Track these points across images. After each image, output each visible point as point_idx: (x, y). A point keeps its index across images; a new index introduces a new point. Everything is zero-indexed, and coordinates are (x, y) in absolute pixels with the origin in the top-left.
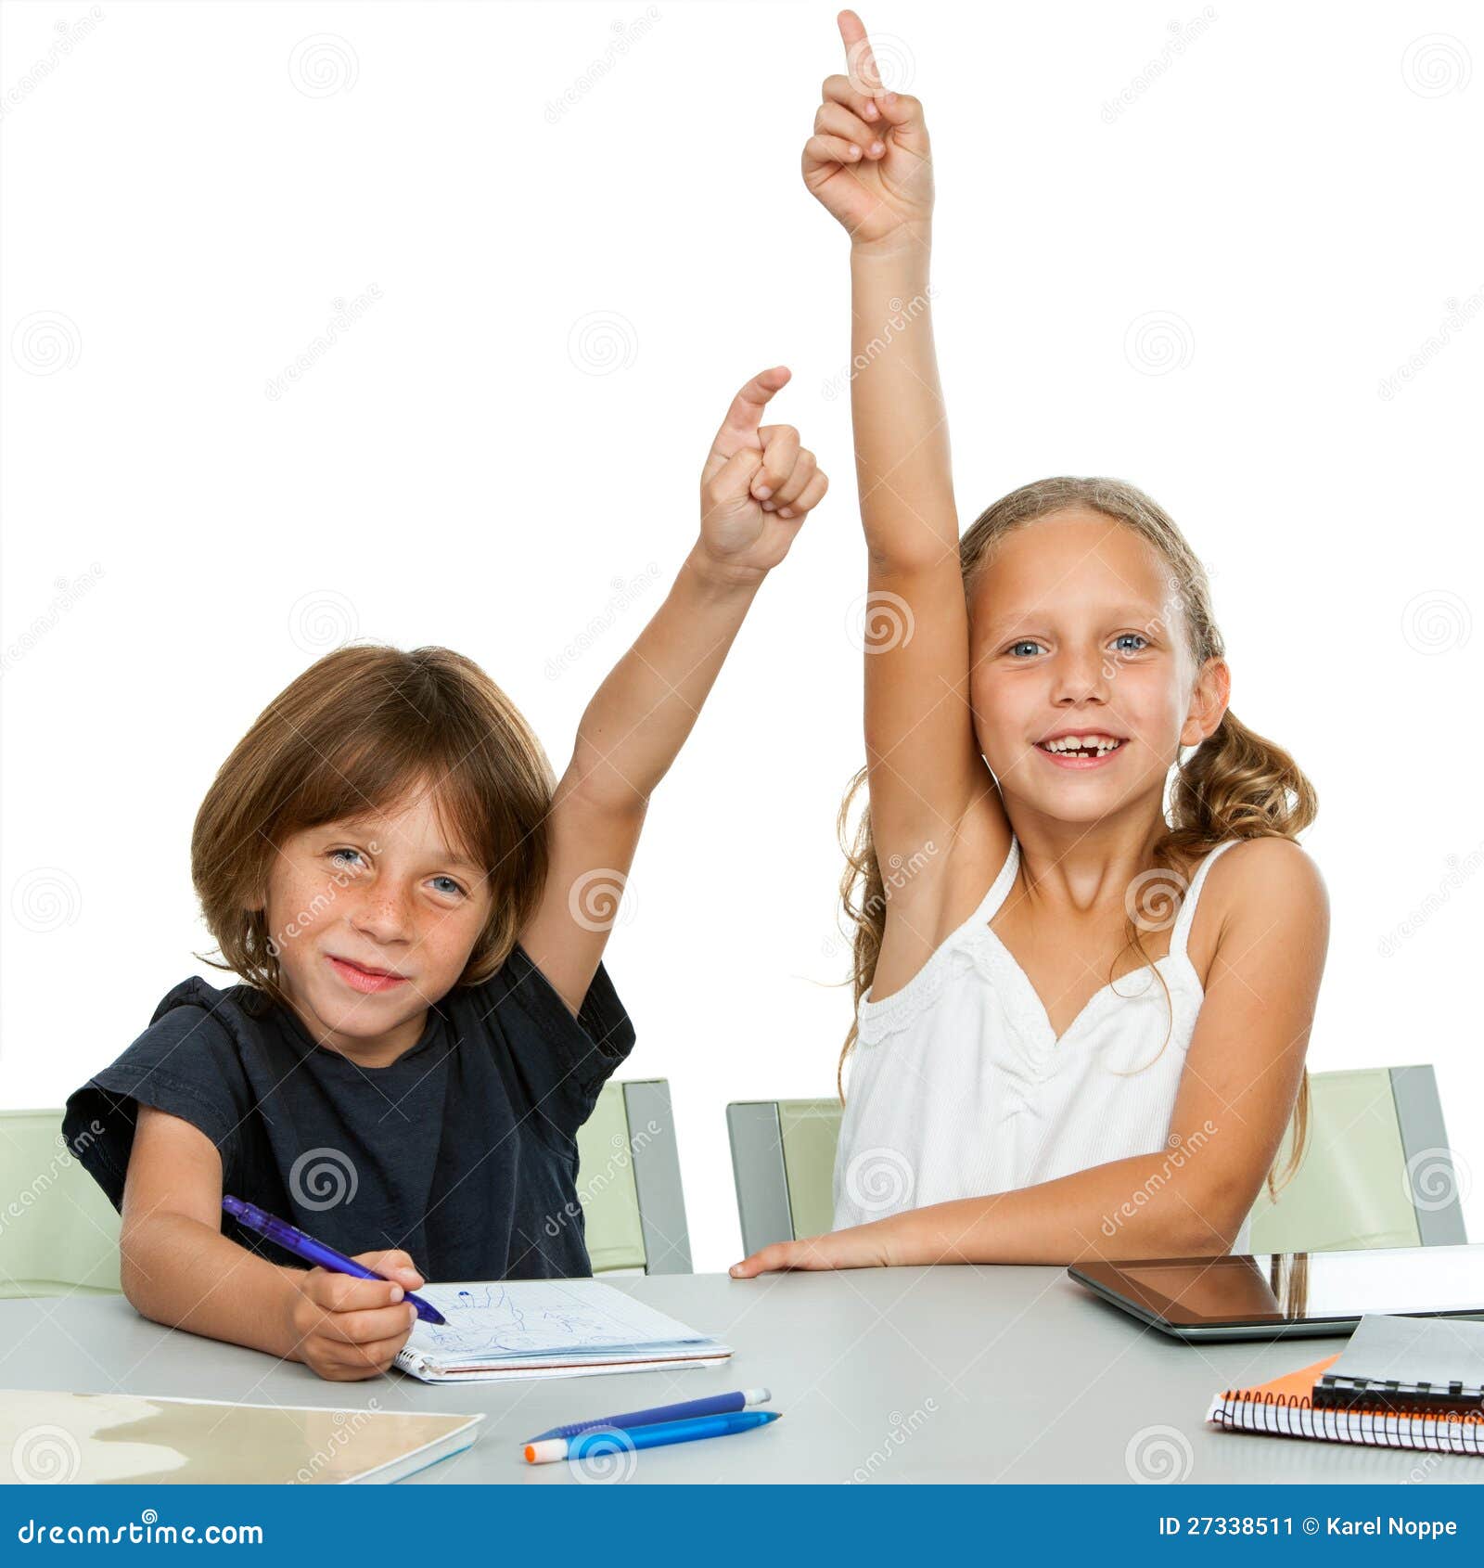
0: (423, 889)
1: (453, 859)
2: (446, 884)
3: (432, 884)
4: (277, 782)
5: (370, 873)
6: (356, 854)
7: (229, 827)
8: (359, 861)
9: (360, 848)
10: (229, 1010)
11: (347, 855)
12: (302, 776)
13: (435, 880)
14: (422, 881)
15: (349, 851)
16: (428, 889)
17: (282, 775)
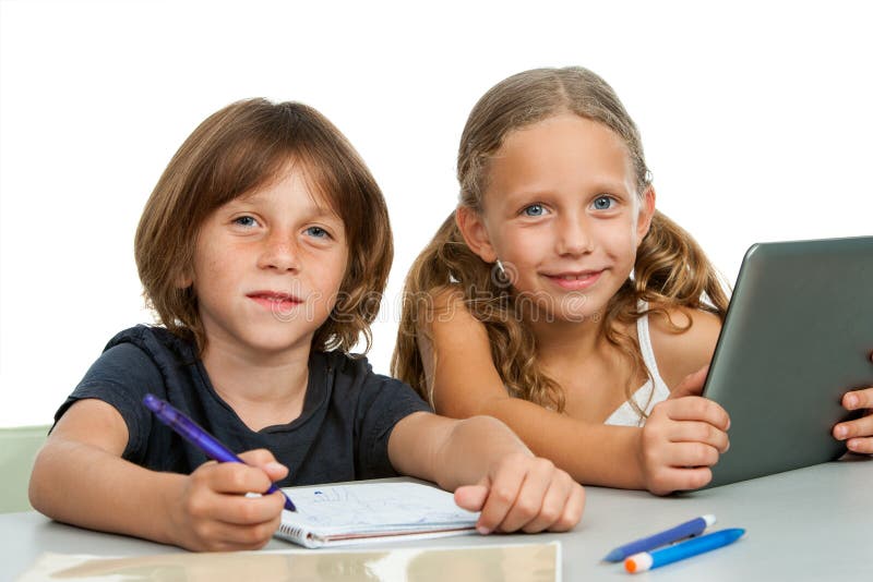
0: (302, 237)
1: (320, 213)
2: (317, 232)
3: (307, 233)
4: (192, 185)
5: (265, 230)
6: (252, 219)
7: (163, 225)
8: (255, 224)
9: (254, 213)
10: (152, 343)
11: (244, 221)
12: (210, 173)
13: (309, 229)
14: (300, 231)
15: (246, 217)
16: (304, 236)
17: (195, 180)
